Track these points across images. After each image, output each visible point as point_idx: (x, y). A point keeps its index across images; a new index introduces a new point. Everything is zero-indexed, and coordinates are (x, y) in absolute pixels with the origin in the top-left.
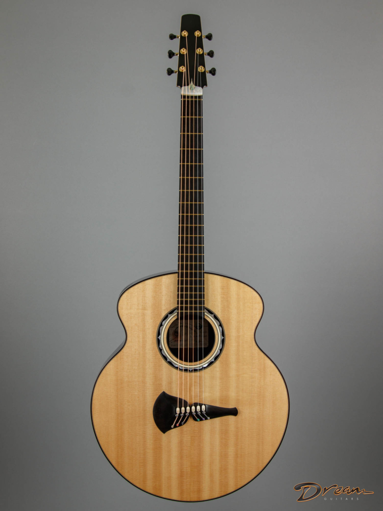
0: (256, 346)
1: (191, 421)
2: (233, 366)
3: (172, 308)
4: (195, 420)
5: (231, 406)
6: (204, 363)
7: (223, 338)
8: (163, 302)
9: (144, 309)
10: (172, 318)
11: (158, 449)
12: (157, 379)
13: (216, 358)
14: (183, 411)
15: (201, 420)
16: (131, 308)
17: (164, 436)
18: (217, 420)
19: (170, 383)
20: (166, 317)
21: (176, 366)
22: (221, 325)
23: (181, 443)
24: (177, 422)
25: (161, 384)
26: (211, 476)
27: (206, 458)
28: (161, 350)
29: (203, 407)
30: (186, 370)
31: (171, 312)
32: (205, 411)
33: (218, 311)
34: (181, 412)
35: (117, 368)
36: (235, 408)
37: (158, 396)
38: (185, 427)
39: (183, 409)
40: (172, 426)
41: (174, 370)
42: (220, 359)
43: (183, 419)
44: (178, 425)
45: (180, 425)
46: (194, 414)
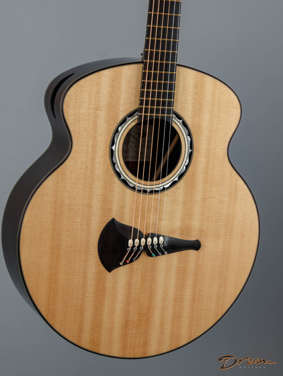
0: (229, 163)
1: (144, 257)
2: (200, 187)
3: (132, 109)
4: (150, 255)
5: (192, 238)
6: (166, 182)
7: (191, 150)
8: (122, 101)
9: (97, 109)
10: (131, 123)
11: (100, 291)
12: (106, 201)
13: (181, 177)
14: (137, 245)
15: (157, 255)
16: (80, 107)
17: (110, 276)
18: (175, 256)
19: (122, 207)
20: (124, 121)
21: (132, 185)
22: (189, 134)
23: (129, 284)
24: (127, 259)
25: (111, 209)
26: (162, 325)
27: (158, 303)
28: (114, 164)
29: (161, 239)
30: (145, 191)
31: (131, 115)
32: (163, 244)
33: (188, 116)
34: (134, 246)
35: (57, 187)
36: (198, 240)
37: (106, 224)
38: (136, 264)
39: (137, 241)
40: (121, 264)
41: (129, 191)
42: (185, 178)
43: (135, 254)
44: (128, 262)
45: (131, 261)
46: (150, 247)
